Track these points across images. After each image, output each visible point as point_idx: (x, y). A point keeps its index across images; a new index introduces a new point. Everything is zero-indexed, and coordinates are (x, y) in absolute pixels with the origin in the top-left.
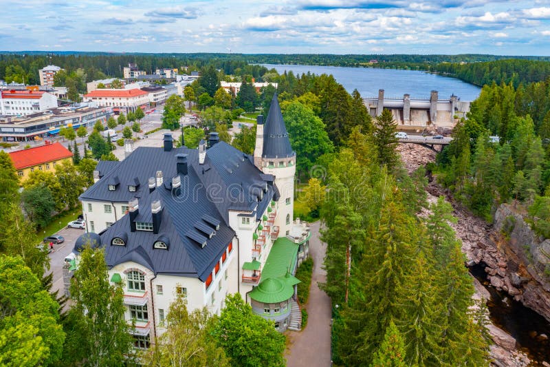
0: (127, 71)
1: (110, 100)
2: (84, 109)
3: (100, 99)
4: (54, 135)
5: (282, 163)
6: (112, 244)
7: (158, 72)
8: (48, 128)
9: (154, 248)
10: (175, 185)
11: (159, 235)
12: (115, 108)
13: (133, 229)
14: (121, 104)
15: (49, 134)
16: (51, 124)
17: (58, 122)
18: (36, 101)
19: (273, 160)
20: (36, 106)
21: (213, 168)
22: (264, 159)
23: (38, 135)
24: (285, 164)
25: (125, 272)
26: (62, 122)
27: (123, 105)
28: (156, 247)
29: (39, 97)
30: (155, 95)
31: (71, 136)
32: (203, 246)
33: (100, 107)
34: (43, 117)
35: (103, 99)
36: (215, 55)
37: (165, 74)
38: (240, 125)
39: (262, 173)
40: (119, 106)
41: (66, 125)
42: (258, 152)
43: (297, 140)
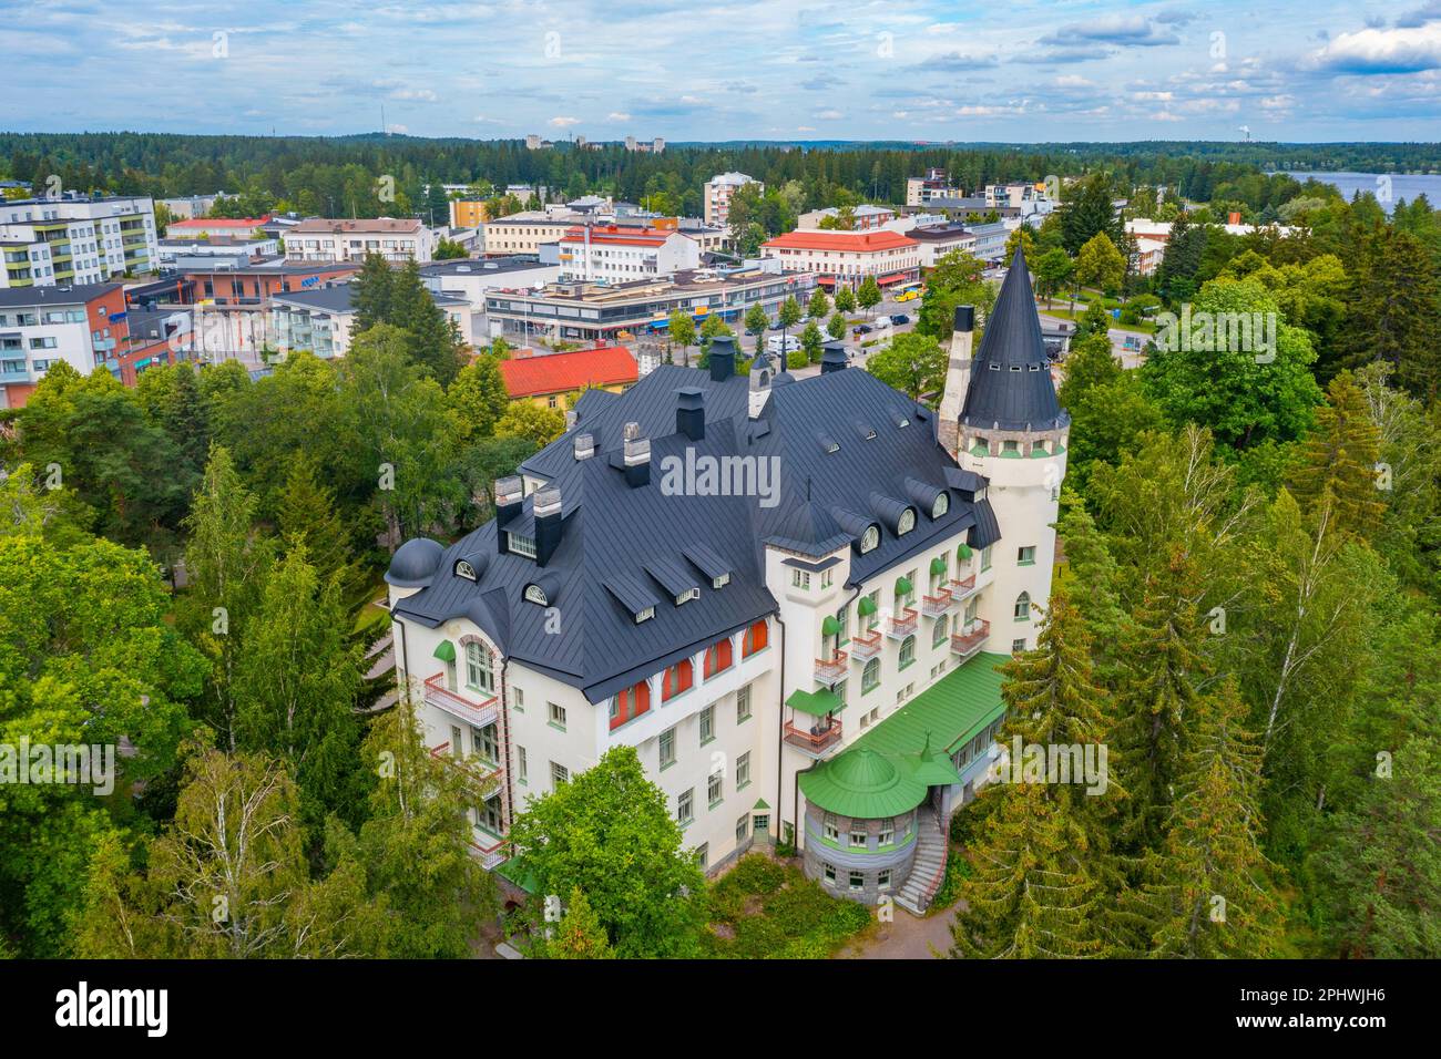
0: (914, 187)
1: (818, 257)
2: (747, 275)
3: (798, 253)
4: (661, 331)
5: (1011, 444)
6: (455, 574)
7: (990, 190)
8: (652, 315)
9: (524, 598)
10: (629, 460)
11: (548, 570)
12: (822, 276)
13: (503, 549)
14: (842, 267)
15: (652, 329)
16: (661, 306)
17: (673, 303)
18: (651, 251)
19: (985, 433)
20: (651, 264)
21: (776, 434)
22: (963, 428)
23: (627, 329)
24: (1020, 449)
25: (462, 641)
26: (686, 302)
27: (845, 272)
28: (528, 596)
29: (657, 243)
30: (937, 251)
31: (683, 334)
32: (641, 617)
33: (786, 273)
34: (648, 290)
35: (805, 254)
36: (1189, 146)
37: (1007, 197)
38: (1129, 340)
39: (957, 465)
40: (837, 272)
41: (693, 309)
42: (951, 407)
43: (1203, 393)
